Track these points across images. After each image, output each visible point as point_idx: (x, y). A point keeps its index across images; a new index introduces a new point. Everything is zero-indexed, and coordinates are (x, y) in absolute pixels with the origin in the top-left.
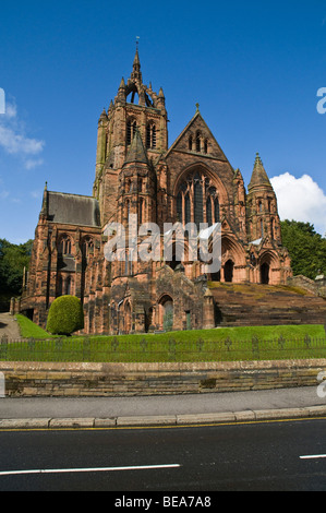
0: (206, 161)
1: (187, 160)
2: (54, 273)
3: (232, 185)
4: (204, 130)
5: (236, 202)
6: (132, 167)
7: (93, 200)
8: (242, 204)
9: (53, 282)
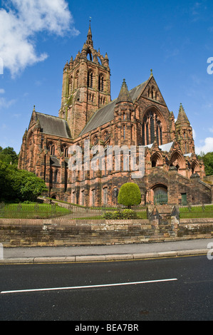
0: (157, 105)
1: (148, 104)
2: (48, 167)
3: (169, 121)
4: (156, 86)
5: (171, 131)
6: (126, 105)
7: (63, 121)
8: (174, 132)
9: (48, 173)
